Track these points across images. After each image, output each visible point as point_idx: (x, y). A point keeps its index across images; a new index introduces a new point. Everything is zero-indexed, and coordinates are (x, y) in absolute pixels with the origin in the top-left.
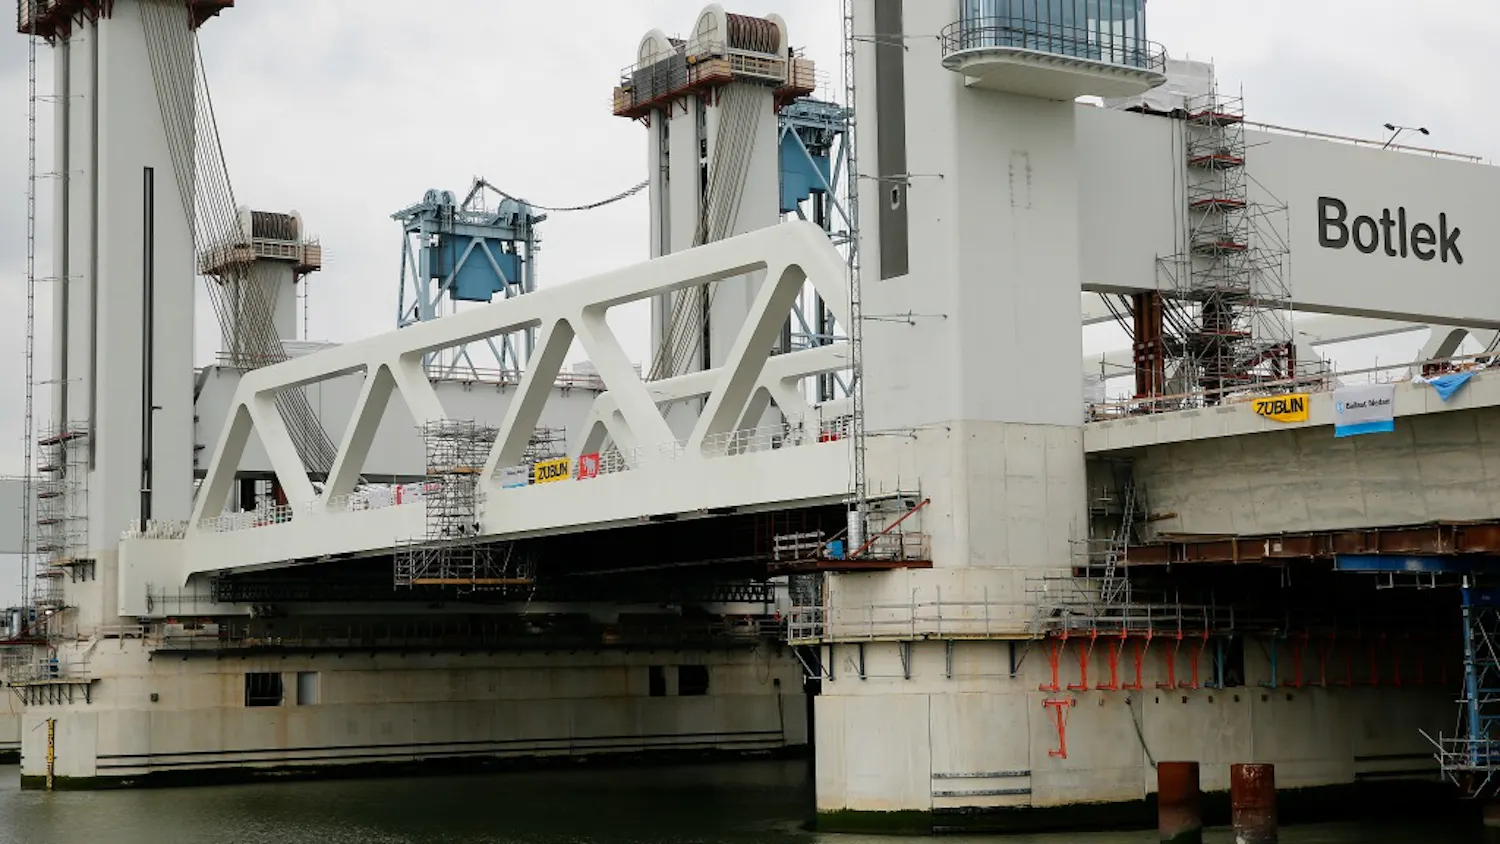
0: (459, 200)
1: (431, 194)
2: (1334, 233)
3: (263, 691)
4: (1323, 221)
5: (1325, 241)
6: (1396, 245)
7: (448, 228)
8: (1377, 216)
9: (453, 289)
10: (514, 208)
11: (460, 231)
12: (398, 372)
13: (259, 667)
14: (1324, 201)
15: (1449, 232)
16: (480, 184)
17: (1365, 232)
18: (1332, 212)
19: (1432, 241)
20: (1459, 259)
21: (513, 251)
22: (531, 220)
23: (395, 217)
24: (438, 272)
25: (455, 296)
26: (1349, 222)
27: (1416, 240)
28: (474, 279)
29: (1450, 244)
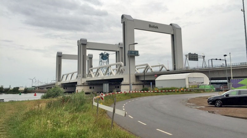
1: (101, 53)
3: (90, 88)
5: (149, 27)
7: (103, 55)
8: (153, 26)
13: (90, 86)
14: (149, 25)
21: (107, 57)
22: (108, 54)
24: (102, 59)
26: (151, 26)
27: (155, 27)
29: (157, 28)
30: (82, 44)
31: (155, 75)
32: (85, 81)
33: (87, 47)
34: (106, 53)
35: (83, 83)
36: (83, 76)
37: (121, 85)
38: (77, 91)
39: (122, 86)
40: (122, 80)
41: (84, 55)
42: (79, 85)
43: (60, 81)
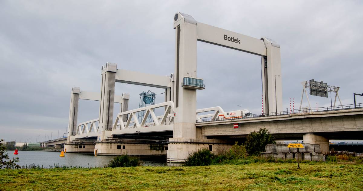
0: (146, 93)
1: (143, 92)
2: (226, 38)
3: (119, 147)
4: (225, 37)
5: (225, 39)
6: (232, 40)
7: (145, 96)
8: (231, 38)
9: (145, 103)
10: (153, 94)
11: (147, 96)
12: (133, 114)
13: (119, 144)
14: (225, 35)
15: (239, 40)
16: (149, 91)
17: (229, 39)
18: (226, 36)
19: (237, 41)
20: (240, 43)
21: (152, 99)
22: (154, 95)
23: (140, 94)
24: (144, 101)
25: (146, 103)
26: (227, 38)
27: (235, 41)
28: (148, 101)
29: (239, 41)
30: (108, 71)
31: (234, 126)
32: (111, 136)
33: (117, 78)
34: (150, 93)
35: (107, 138)
36: (108, 126)
37: (169, 143)
38: (96, 151)
39: (170, 146)
40: (170, 134)
41: (110, 91)
42: (100, 141)
43: (75, 135)
